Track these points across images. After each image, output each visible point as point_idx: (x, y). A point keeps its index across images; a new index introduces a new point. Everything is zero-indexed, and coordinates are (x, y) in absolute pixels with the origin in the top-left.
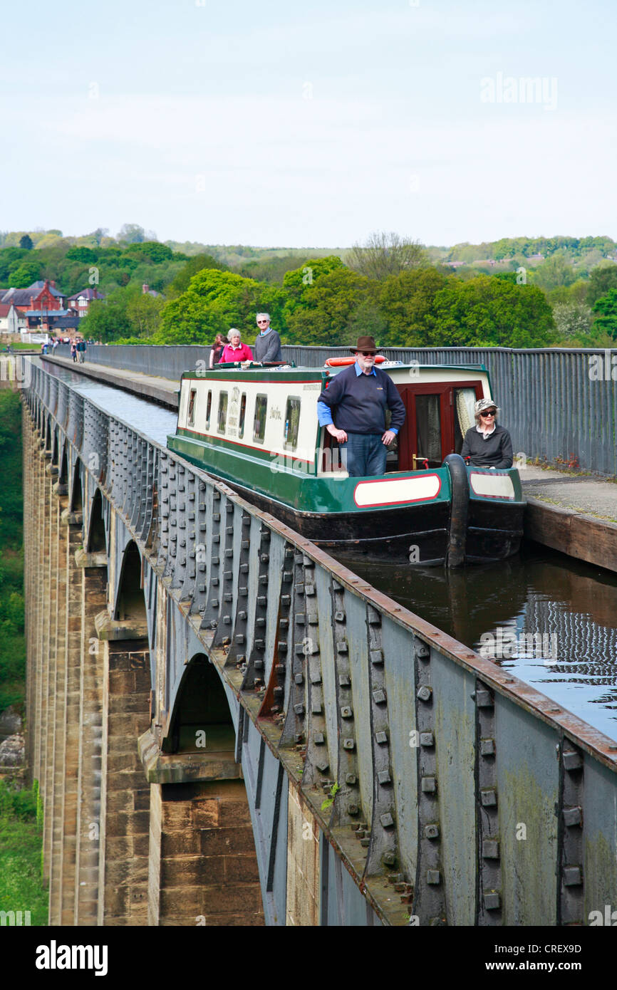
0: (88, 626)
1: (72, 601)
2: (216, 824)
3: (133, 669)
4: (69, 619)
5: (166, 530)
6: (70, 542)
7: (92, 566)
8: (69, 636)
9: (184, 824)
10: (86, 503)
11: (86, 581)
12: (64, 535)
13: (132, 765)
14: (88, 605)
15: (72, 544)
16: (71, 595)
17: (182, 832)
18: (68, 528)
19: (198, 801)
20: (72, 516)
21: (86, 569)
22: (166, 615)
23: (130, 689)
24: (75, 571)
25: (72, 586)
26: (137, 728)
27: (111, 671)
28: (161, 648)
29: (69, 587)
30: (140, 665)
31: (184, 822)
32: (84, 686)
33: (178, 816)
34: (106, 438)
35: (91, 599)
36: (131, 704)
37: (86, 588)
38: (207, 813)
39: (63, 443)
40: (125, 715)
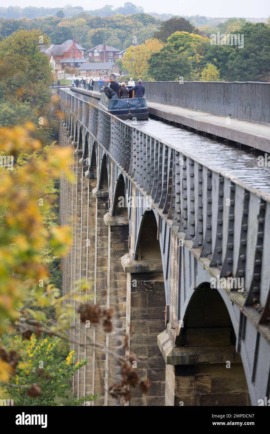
0: (113, 264)
1: (99, 247)
2: (210, 391)
3: (146, 292)
4: (97, 259)
5: (178, 202)
6: (98, 209)
7: (115, 225)
8: (97, 269)
9: (189, 391)
10: (111, 184)
11: (111, 234)
12: (93, 204)
13: (145, 353)
14: (113, 250)
15: (99, 211)
16: (99, 243)
17: (188, 395)
18: (97, 200)
19: (198, 376)
20: (99, 192)
21: (111, 226)
22: (178, 257)
23: (144, 304)
24: (101, 228)
25: (99, 238)
26: (149, 330)
27: (133, 293)
28: (174, 278)
29: (97, 238)
30: (151, 289)
31: (189, 389)
32: (110, 302)
33: (186, 385)
34: (129, 142)
35: (114, 246)
36: (145, 314)
37: (111, 239)
38: (204, 384)
39: (92, 144)
40: (141, 321)
